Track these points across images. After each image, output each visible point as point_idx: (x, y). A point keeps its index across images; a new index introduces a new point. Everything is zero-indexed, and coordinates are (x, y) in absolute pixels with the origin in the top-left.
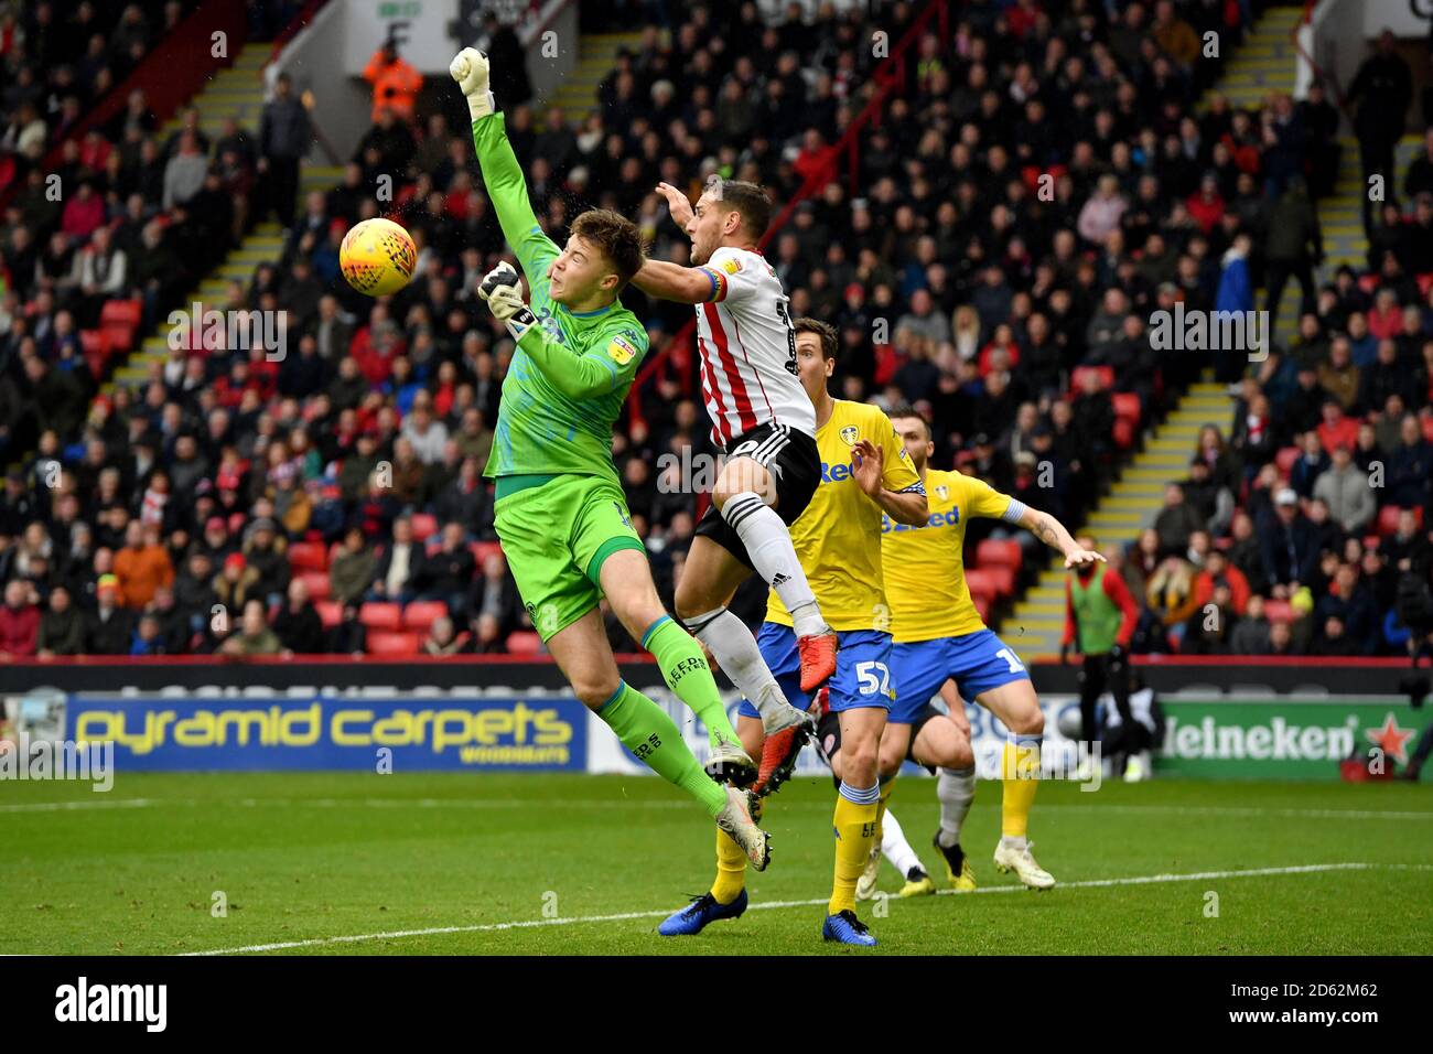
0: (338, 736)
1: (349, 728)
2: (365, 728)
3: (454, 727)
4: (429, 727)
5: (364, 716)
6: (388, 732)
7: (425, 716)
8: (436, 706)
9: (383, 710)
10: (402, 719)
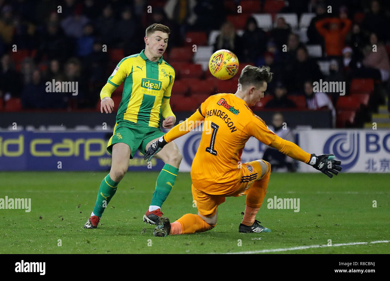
0: (34, 152)
1: (39, 148)
2: (48, 148)
3: (95, 147)
4: (82, 147)
5: (48, 141)
6: (59, 150)
7: (80, 141)
8: (85, 136)
9: (58, 138)
10: (68, 143)
